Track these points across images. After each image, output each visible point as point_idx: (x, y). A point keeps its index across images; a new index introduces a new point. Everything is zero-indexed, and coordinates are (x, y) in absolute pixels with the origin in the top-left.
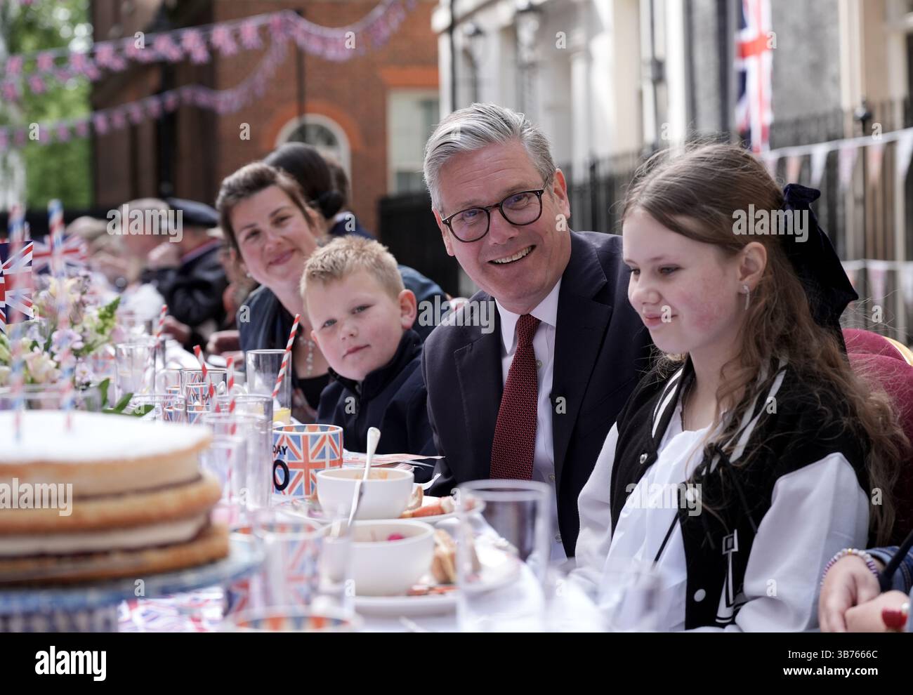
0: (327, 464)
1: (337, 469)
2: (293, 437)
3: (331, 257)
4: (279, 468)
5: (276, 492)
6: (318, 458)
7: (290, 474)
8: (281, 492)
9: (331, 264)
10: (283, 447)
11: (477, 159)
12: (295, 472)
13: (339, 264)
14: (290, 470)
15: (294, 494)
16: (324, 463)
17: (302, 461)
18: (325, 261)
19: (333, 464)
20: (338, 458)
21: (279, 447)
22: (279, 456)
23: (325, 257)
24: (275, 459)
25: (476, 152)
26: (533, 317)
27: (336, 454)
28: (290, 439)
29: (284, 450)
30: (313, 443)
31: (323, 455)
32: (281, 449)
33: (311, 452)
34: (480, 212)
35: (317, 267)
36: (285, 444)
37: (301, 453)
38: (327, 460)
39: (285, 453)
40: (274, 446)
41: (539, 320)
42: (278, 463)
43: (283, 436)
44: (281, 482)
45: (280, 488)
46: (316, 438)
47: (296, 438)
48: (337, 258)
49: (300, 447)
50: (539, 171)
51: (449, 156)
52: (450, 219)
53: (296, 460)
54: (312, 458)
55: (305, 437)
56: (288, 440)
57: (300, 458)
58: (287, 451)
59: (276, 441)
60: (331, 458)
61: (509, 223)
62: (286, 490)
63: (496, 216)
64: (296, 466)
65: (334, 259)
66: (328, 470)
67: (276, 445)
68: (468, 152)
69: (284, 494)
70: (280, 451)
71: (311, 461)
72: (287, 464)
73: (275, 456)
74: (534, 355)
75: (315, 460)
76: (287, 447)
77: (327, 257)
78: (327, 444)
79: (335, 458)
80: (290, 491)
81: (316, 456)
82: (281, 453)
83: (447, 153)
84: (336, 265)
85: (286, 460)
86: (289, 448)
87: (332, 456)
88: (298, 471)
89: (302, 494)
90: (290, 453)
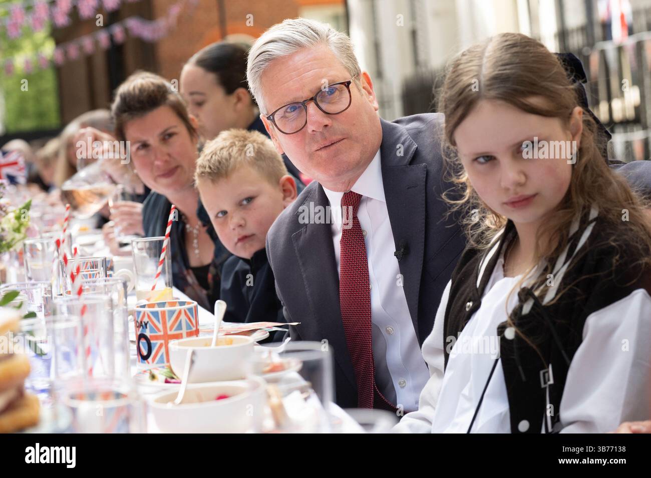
0: (184, 335)
1: (194, 338)
2: (153, 313)
3: (217, 156)
4: (143, 341)
5: (142, 362)
6: (176, 330)
7: (152, 346)
8: (146, 361)
9: (217, 164)
10: (145, 322)
11: (291, 63)
12: (156, 343)
13: (224, 164)
14: (152, 342)
15: (157, 363)
16: (181, 334)
17: (162, 333)
18: (212, 161)
19: (190, 334)
20: (194, 329)
21: (141, 322)
22: (142, 331)
23: (212, 157)
24: (139, 333)
25: (291, 56)
26: (354, 193)
27: (192, 327)
28: (151, 315)
29: (146, 324)
30: (170, 317)
31: (180, 327)
32: (143, 324)
33: (169, 324)
34: (299, 107)
35: (205, 168)
36: (146, 320)
37: (160, 326)
38: (184, 331)
39: (146, 328)
40: (137, 322)
41: (359, 195)
42: (141, 336)
43: (144, 313)
44: (145, 353)
45: (145, 358)
46: (172, 312)
47: (155, 314)
48: (222, 158)
49: (159, 321)
50: (346, 68)
51: (267, 64)
52: (273, 114)
53: (157, 332)
54: (171, 330)
55: (163, 313)
56: (149, 316)
57: (159, 331)
58: (148, 326)
59: (138, 317)
60: (187, 329)
61: (323, 114)
62: (150, 359)
63: (312, 107)
64: (157, 338)
65: (219, 159)
66: (185, 339)
67: (139, 321)
68: (283, 57)
69: (148, 363)
70: (142, 326)
71: (169, 333)
72: (149, 337)
73: (139, 330)
74: (360, 226)
75: (173, 332)
76: (148, 322)
77: (214, 156)
78: (183, 317)
79: (191, 328)
80: (153, 360)
81: (174, 329)
82: (143, 328)
83: (266, 60)
84: (222, 165)
85: (148, 333)
86: (150, 322)
87: (188, 327)
88: (159, 342)
89: (163, 362)
90: (151, 327)
